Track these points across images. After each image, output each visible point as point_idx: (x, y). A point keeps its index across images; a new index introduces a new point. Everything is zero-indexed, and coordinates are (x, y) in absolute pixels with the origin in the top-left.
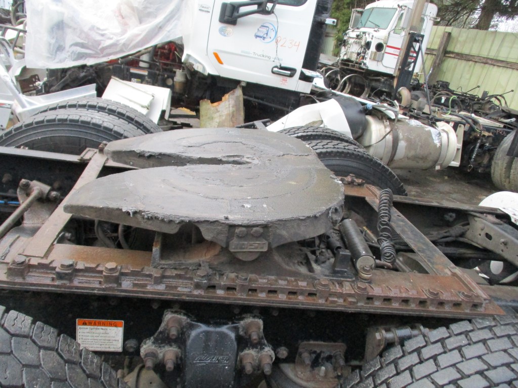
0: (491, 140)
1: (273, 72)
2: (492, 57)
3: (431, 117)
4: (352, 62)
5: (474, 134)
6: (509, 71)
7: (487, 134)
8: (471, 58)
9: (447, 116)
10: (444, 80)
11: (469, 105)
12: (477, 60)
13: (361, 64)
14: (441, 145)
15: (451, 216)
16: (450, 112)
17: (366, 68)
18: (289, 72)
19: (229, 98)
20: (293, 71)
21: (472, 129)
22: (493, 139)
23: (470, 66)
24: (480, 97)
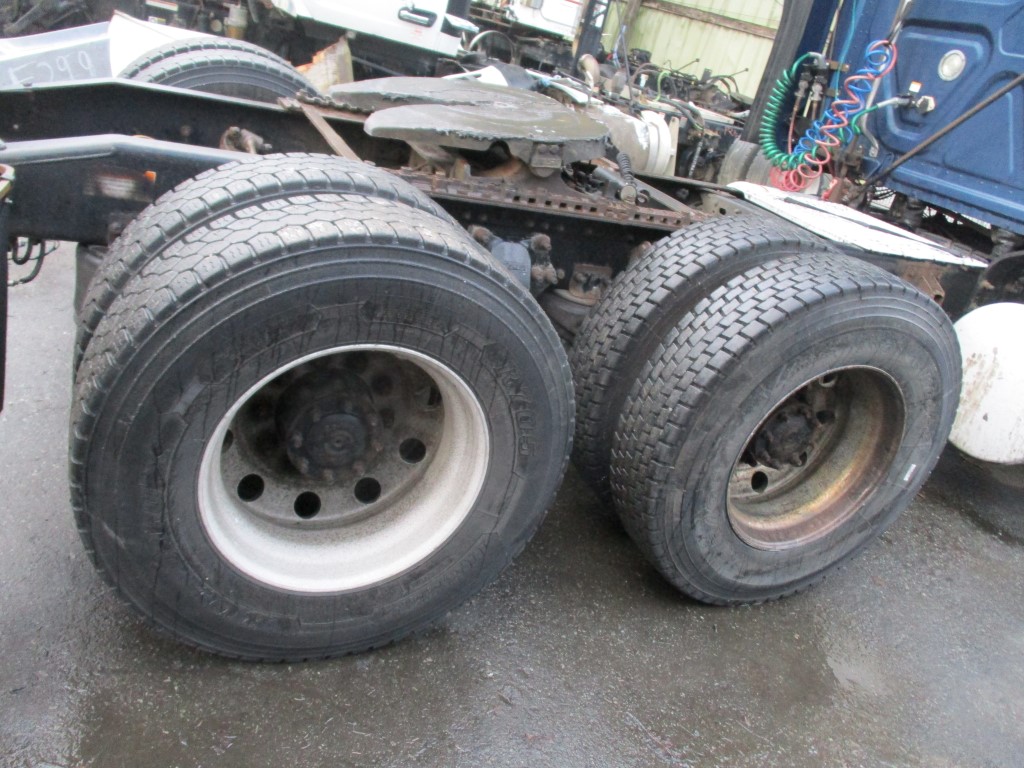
0: (716, 143)
1: (401, 18)
2: (717, 12)
3: (632, 103)
4: (488, 7)
5: (693, 133)
6: (743, 36)
7: (711, 133)
8: (685, 12)
9: (655, 103)
10: (642, 48)
11: (683, 92)
12: (693, 16)
13: (504, 12)
14: (649, 145)
15: (684, 193)
16: (658, 98)
17: (514, 20)
18: (426, 19)
19: (326, 59)
20: (432, 17)
21: (690, 126)
22: (721, 142)
23: (683, 27)
24: (699, 78)
